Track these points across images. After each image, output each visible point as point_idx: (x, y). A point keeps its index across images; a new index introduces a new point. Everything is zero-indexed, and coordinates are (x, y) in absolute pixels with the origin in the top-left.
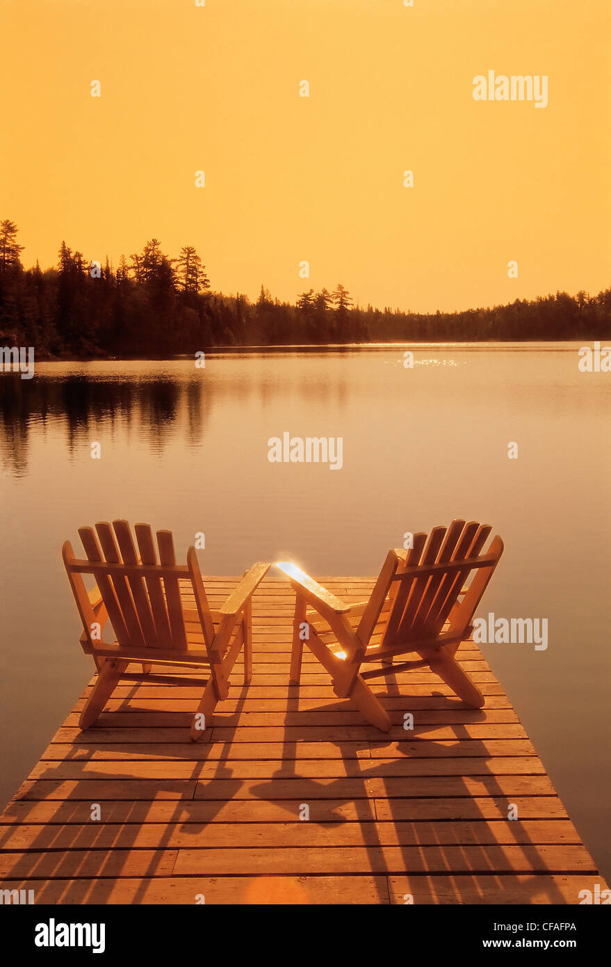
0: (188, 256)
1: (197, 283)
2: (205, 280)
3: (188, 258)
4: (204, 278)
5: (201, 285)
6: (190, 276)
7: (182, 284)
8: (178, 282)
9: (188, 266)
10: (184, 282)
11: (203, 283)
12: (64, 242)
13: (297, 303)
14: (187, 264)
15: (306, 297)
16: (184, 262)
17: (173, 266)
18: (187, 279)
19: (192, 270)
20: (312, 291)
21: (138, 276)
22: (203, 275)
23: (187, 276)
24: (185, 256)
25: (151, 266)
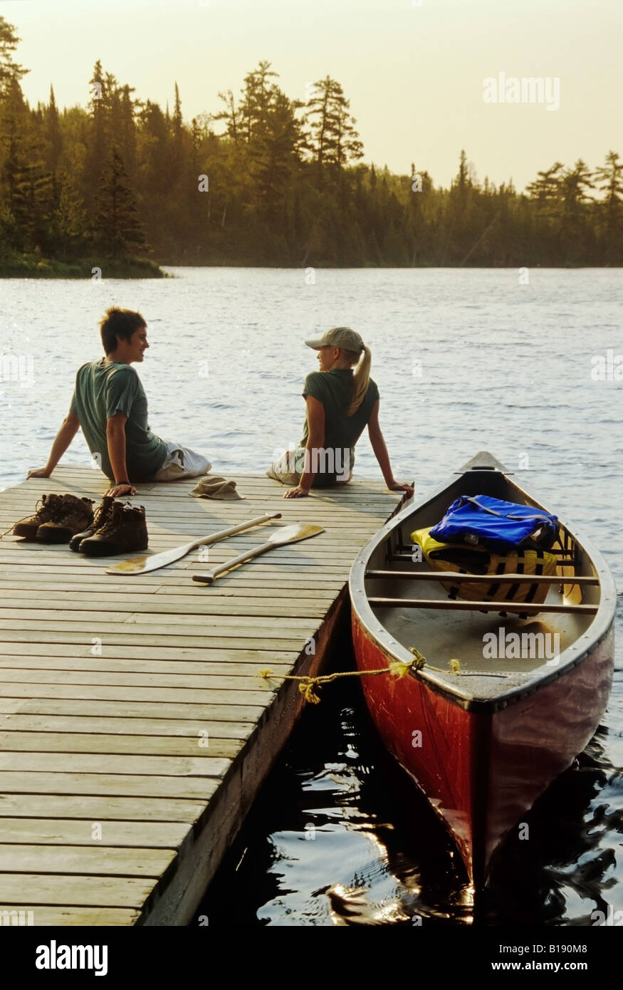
0: (327, 96)
1: (340, 147)
2: (355, 143)
3: (325, 100)
4: (352, 139)
5: (348, 153)
6: (328, 135)
7: (311, 147)
8: (305, 145)
9: (326, 115)
10: (317, 146)
11: (350, 147)
12: (98, 63)
13: (529, 188)
14: (323, 110)
15: (547, 179)
16: (318, 106)
17: (298, 114)
18: (322, 139)
19: (331, 123)
20: (558, 166)
21: (232, 130)
22: (351, 134)
23: (322, 133)
24: (322, 95)
25: (257, 114)
